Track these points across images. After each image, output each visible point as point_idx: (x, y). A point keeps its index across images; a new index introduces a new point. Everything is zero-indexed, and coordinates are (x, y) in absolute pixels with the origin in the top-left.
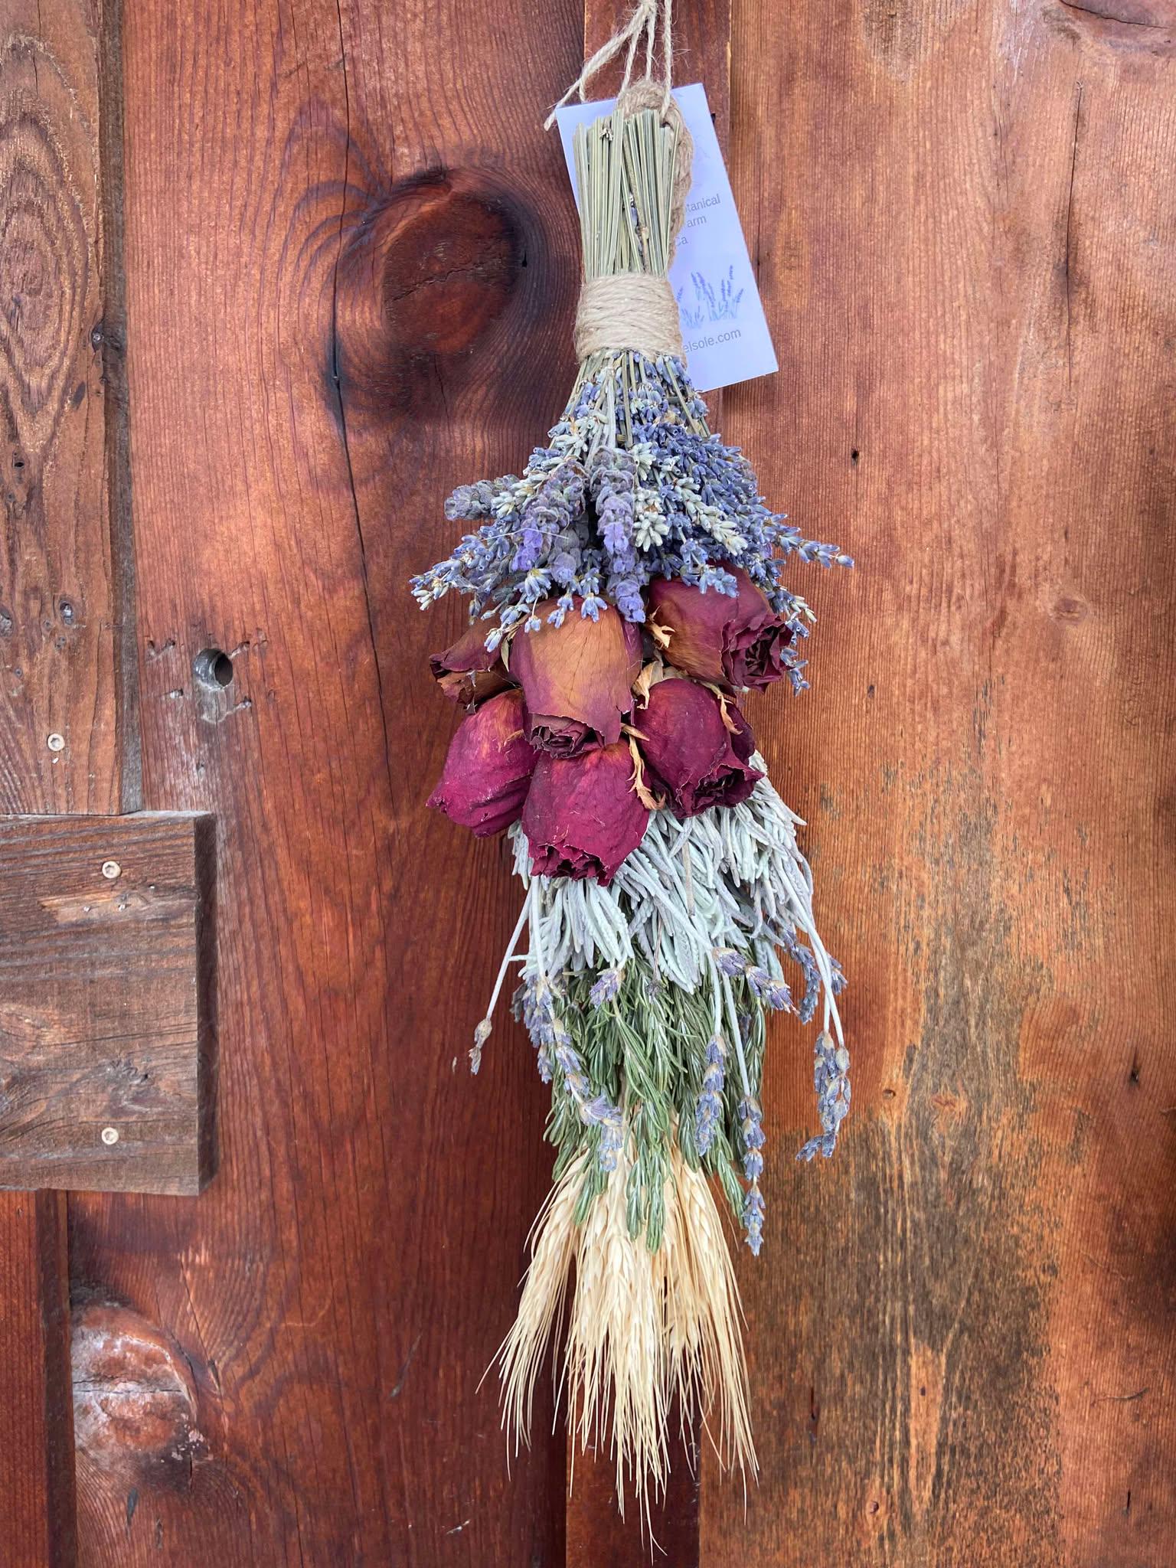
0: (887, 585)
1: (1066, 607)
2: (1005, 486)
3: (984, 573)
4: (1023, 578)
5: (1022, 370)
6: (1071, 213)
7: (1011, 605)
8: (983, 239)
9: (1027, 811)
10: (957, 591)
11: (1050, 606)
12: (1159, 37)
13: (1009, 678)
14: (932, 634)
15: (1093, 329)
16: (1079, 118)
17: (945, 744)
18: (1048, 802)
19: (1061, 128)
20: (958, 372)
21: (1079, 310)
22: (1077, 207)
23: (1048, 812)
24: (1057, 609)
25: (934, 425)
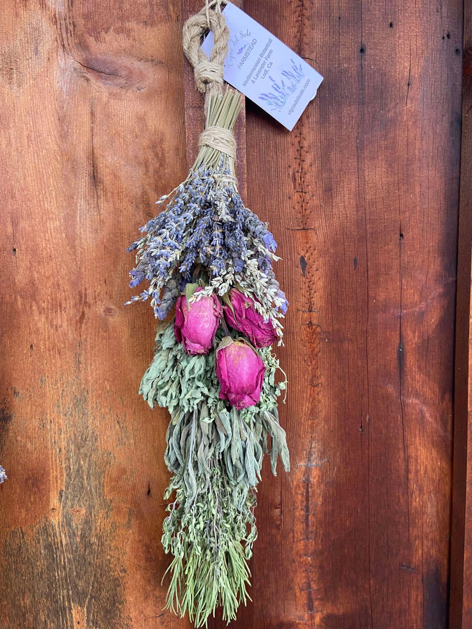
0: (34, 303)
1: (108, 311)
2: (79, 263)
3: (74, 298)
4: (90, 299)
5: (80, 217)
6: (93, 153)
7: (86, 310)
8: (59, 162)
9: (100, 392)
10: (63, 305)
11: (102, 310)
12: (122, 81)
13: (88, 340)
14: (55, 323)
15: (107, 201)
16: (92, 114)
17: (65, 367)
18: (108, 388)
19: (86, 118)
20: (54, 216)
21: (100, 193)
22: (95, 151)
23: (108, 392)
24: (104, 311)
25: (47, 238)
